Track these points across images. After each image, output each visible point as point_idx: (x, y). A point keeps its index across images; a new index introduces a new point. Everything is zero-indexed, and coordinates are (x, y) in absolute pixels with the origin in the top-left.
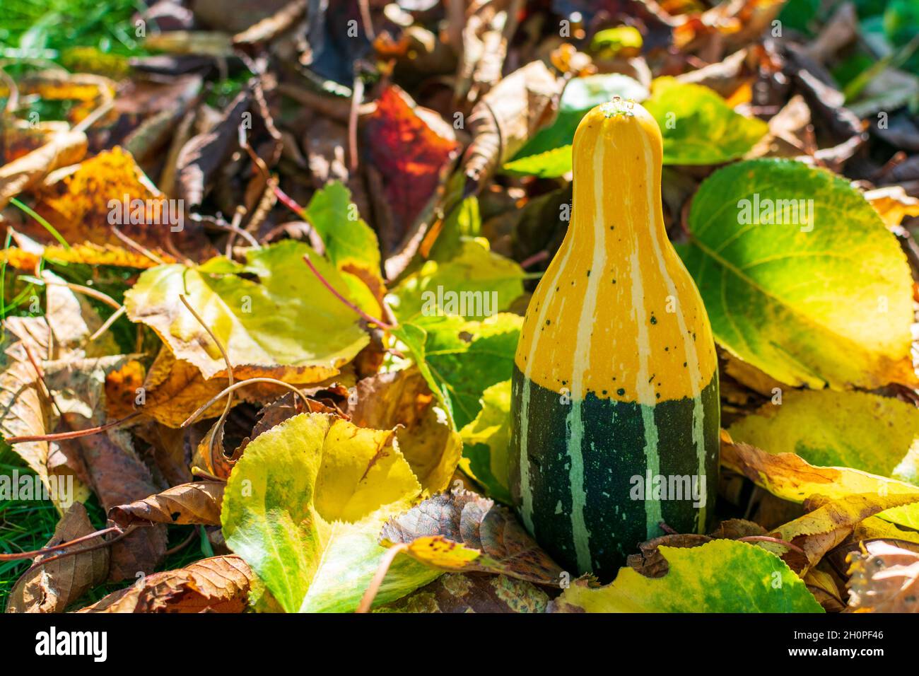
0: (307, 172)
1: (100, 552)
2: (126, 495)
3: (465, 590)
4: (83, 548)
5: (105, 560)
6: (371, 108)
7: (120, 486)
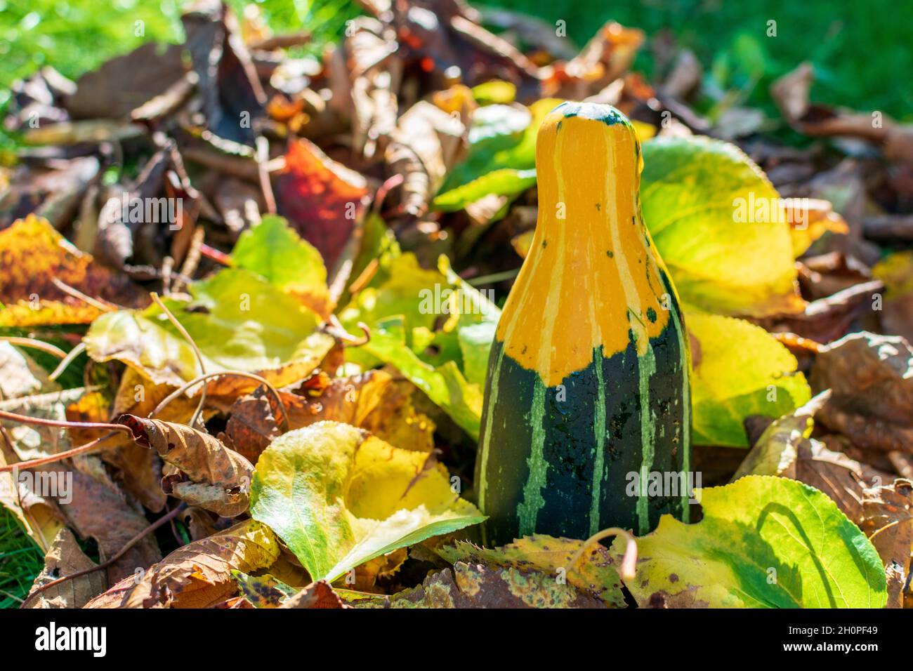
0: (224, 228)
1: (96, 575)
2: (108, 526)
3: (476, 587)
4: (78, 572)
5: (102, 583)
6: (279, 164)
7: (100, 519)
